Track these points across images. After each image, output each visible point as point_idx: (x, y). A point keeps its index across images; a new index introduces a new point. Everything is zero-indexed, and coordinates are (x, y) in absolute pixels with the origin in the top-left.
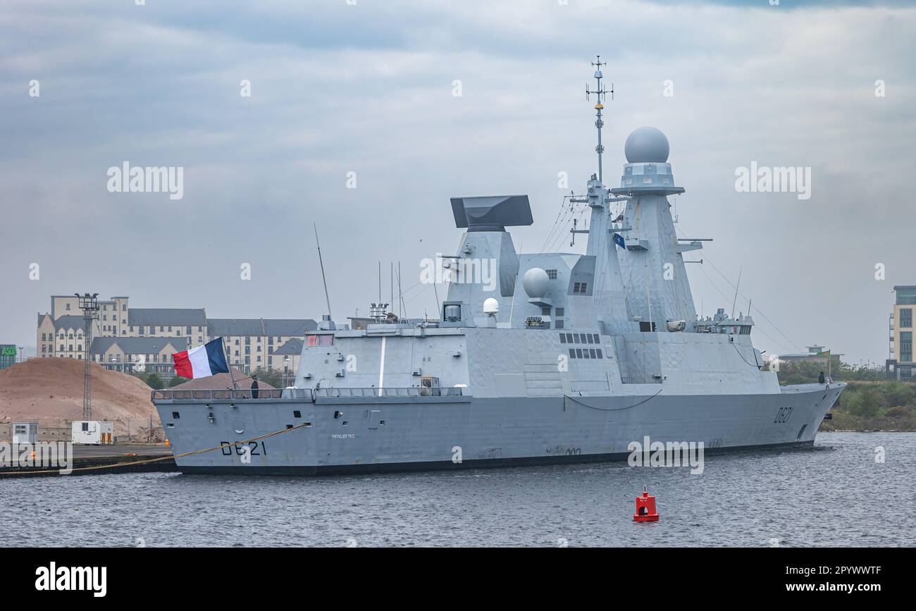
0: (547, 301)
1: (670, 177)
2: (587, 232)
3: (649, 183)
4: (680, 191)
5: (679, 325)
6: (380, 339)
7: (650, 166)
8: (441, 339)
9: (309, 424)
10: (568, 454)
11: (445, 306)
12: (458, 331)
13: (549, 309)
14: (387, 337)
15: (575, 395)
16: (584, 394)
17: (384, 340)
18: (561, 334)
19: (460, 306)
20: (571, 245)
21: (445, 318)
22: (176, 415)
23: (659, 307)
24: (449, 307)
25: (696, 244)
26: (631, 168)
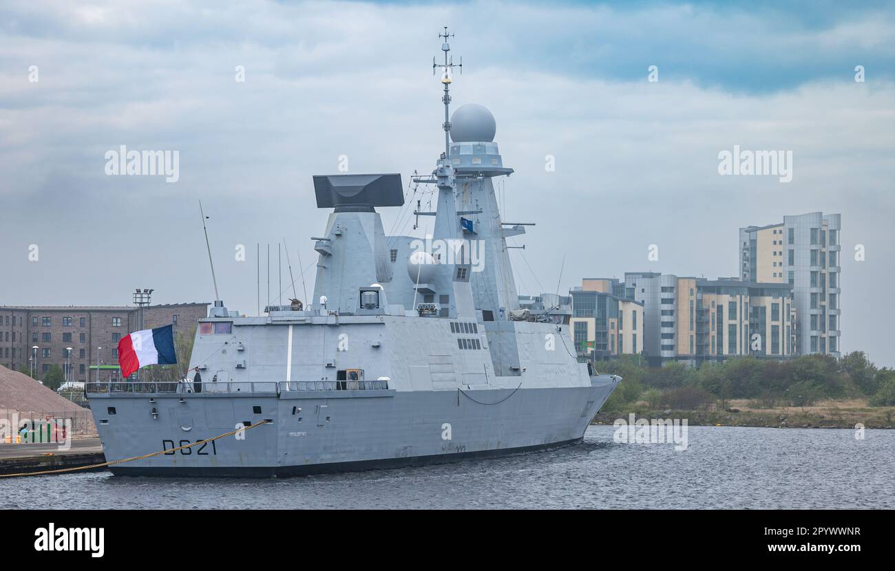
0: (432, 288)
1: (499, 158)
2: (434, 214)
3: (478, 163)
4: (508, 172)
5: (524, 314)
6: (286, 327)
7: (479, 145)
8: (357, 328)
9: (270, 421)
10: (456, 452)
11: (361, 292)
12: (378, 320)
13: (433, 296)
14: (293, 325)
15: (465, 388)
16: (472, 388)
17: (291, 328)
18: (452, 323)
19: (378, 292)
20: (415, 229)
21: (361, 305)
22: (112, 410)
23: (491, 294)
24: (367, 293)
25: (518, 229)
26: (459, 147)
